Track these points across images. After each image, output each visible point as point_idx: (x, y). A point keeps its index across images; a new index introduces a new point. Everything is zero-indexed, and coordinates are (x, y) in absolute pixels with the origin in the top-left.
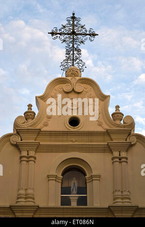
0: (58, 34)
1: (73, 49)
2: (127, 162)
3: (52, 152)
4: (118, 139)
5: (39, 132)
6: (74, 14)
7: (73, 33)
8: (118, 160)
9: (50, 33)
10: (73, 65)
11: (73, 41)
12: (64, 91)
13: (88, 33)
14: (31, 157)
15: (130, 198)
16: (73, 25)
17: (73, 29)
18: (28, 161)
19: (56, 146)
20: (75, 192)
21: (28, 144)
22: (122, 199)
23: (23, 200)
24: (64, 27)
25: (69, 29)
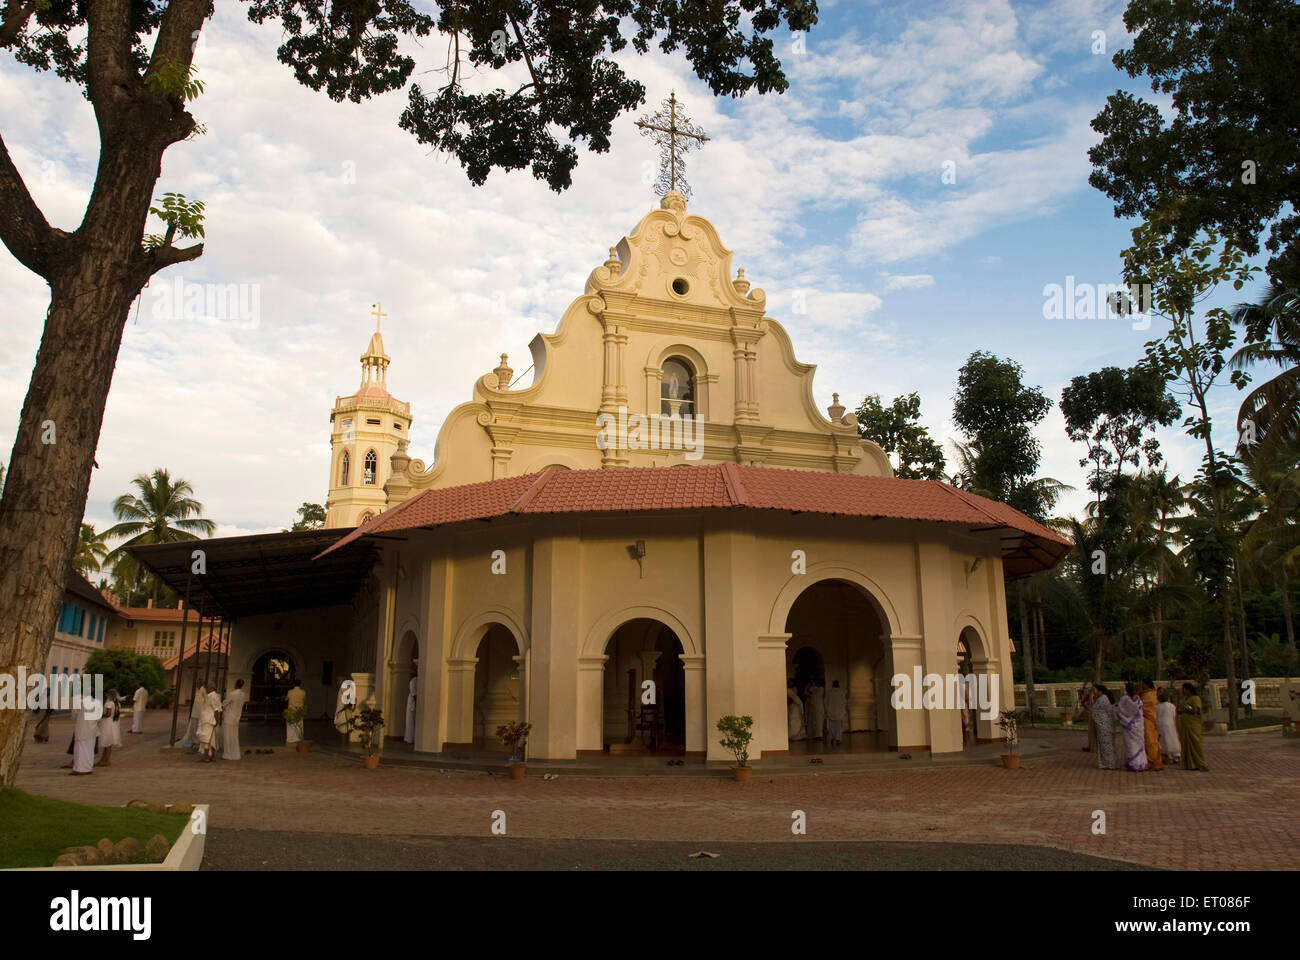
0: (650, 127)
1: (674, 159)
2: (755, 360)
3: (650, 331)
4: (743, 325)
5: (633, 298)
6: (673, 95)
7: (673, 130)
8: (743, 355)
9: (638, 124)
10: (673, 188)
11: (673, 144)
12: (664, 232)
13: (694, 133)
14: (622, 337)
15: (757, 414)
16: (674, 116)
17: (672, 123)
18: (617, 343)
19: (657, 323)
20: (675, 395)
21: (618, 316)
22: (749, 414)
23: (613, 403)
24: (659, 116)
25: (665, 121)
